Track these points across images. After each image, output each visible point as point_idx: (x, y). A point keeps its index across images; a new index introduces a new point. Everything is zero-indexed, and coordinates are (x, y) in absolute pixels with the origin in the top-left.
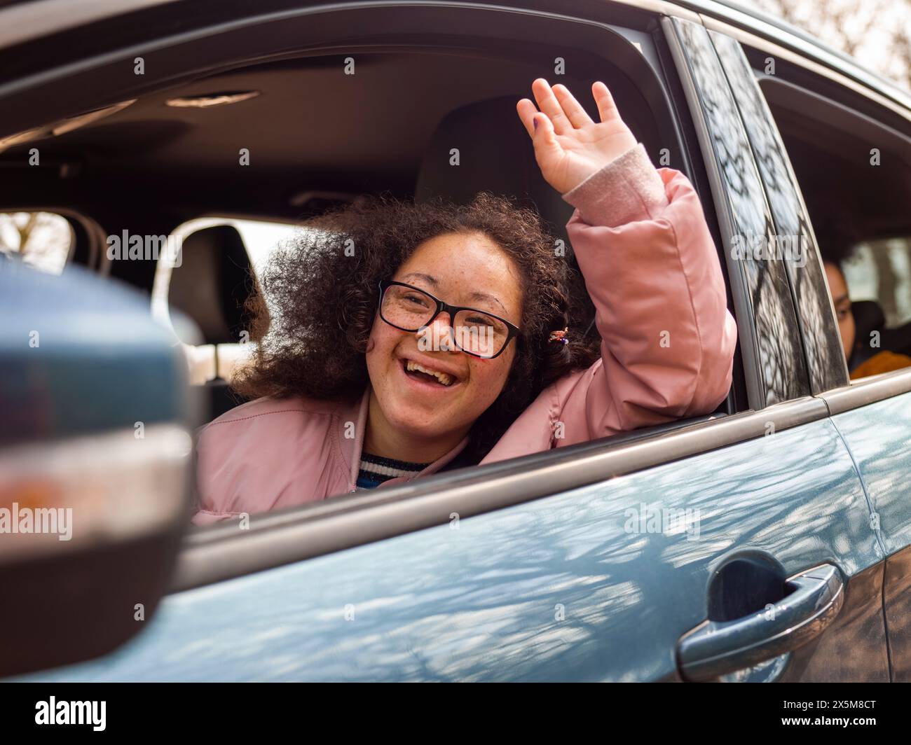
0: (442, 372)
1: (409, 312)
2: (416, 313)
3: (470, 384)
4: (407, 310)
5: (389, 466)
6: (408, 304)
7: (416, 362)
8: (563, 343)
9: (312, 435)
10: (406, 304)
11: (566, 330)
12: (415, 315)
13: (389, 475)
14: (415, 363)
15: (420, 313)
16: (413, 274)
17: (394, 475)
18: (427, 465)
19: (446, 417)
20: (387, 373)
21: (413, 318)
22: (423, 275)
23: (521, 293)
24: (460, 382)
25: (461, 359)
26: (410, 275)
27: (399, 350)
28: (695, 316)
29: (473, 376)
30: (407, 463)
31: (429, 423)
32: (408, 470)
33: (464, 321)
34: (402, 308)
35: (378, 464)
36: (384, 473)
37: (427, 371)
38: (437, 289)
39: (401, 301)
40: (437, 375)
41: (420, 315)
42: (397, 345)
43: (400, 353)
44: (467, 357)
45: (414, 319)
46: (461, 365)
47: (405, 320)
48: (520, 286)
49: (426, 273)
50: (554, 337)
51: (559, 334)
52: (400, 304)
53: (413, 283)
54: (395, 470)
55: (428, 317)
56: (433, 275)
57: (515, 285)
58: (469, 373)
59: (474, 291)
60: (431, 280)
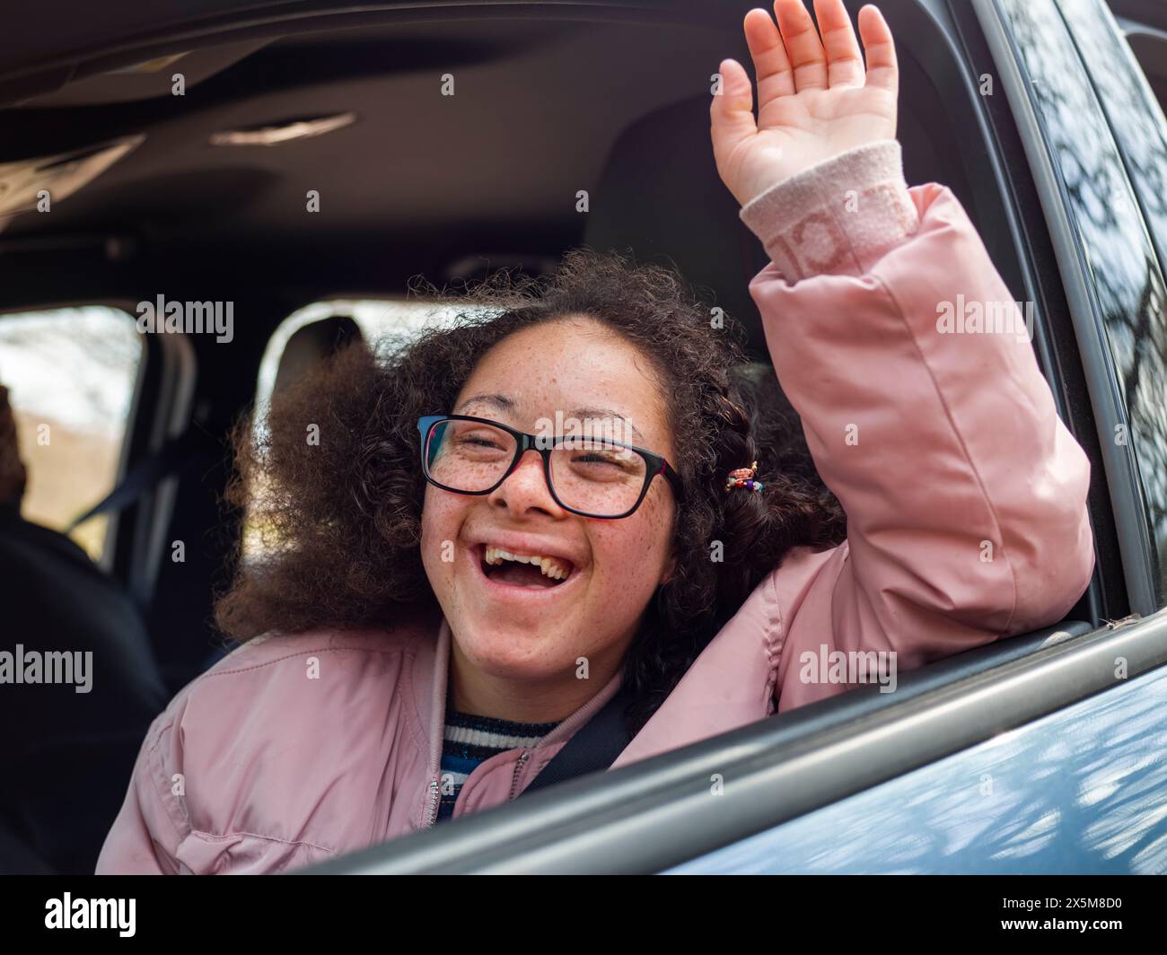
0: (544, 556)
1: (475, 464)
2: (486, 462)
3: (595, 572)
4: (472, 461)
5: (491, 730)
6: (471, 450)
7: (496, 546)
8: (750, 489)
9: (371, 691)
10: (467, 452)
11: (754, 467)
12: (484, 466)
13: (493, 745)
14: (495, 548)
15: (494, 461)
16: (473, 400)
17: (502, 745)
18: (554, 725)
19: (564, 637)
20: (454, 576)
21: (481, 471)
22: (489, 398)
23: (664, 404)
24: (579, 570)
25: (572, 527)
26: (468, 402)
27: (466, 529)
28: (963, 444)
29: (598, 556)
30: (520, 725)
31: (533, 654)
32: (523, 736)
33: (569, 462)
34: (463, 459)
35: (474, 728)
36: (484, 744)
37: (516, 558)
38: (515, 416)
39: (459, 447)
40: (535, 561)
41: (493, 465)
42: (463, 524)
43: (469, 535)
44: (582, 523)
45: (484, 474)
46: (576, 539)
47: (467, 477)
48: (661, 391)
49: (493, 392)
50: (733, 481)
51: (742, 475)
52: (458, 454)
53: (475, 413)
54: (502, 737)
55: (504, 466)
56: (505, 394)
57: (652, 390)
58: (590, 550)
59: (578, 408)
60: (502, 402)
